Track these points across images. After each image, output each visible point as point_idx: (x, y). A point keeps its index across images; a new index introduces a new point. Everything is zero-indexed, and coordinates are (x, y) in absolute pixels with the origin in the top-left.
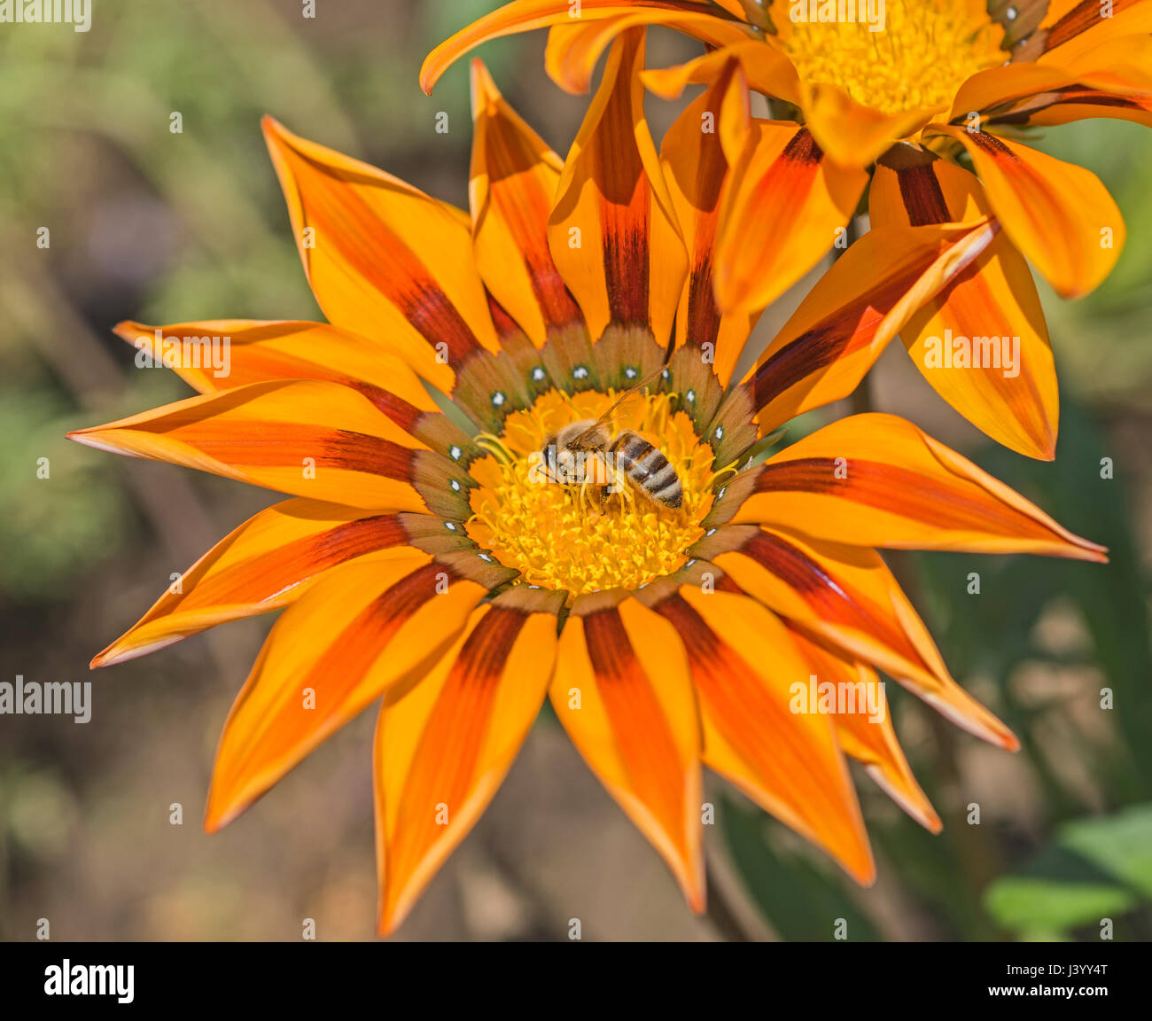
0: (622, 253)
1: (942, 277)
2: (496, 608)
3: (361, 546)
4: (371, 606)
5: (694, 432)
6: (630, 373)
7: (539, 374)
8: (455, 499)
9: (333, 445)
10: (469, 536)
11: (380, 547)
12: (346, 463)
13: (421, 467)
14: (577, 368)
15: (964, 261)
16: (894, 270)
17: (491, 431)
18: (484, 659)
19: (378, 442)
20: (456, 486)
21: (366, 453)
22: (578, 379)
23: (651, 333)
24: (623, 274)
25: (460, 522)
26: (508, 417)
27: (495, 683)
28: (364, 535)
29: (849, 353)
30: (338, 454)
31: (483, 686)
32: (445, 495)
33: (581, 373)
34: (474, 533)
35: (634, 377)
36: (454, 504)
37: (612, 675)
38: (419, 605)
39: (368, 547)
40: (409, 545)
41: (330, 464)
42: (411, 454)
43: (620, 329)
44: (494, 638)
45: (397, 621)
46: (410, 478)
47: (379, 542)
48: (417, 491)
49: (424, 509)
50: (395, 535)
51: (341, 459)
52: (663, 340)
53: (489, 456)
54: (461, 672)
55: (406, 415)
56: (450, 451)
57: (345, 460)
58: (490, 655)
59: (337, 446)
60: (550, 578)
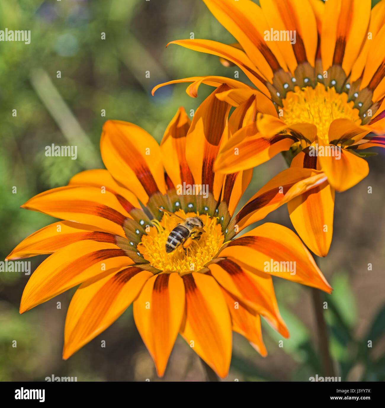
0: (208, 165)
2: (134, 267)
3: (100, 239)
5: (221, 231)
6: (206, 209)
7: (177, 204)
8: (136, 236)
9: (99, 209)
10: (137, 249)
11: (106, 242)
13: (126, 222)
14: (190, 204)
16: (288, 184)
17: (157, 219)
18: (123, 277)
19: (115, 211)
20: (138, 232)
21: (109, 214)
22: (189, 208)
23: (213, 196)
24: (207, 173)
25: (136, 244)
27: (123, 285)
30: (100, 212)
31: (120, 284)
32: (133, 233)
33: (191, 206)
34: (139, 248)
35: (207, 210)
36: (136, 239)
38: (109, 257)
39: (102, 240)
40: (116, 244)
41: (97, 214)
42: (125, 218)
44: (129, 273)
45: (100, 259)
46: (122, 225)
47: (106, 240)
48: (123, 229)
49: (124, 236)
50: (112, 240)
51: (100, 213)
52: (217, 198)
53: (154, 227)
54: (114, 279)
55: (129, 207)
56: (140, 221)
57: (102, 214)
58: (126, 276)
59: (101, 209)
60: (160, 267)
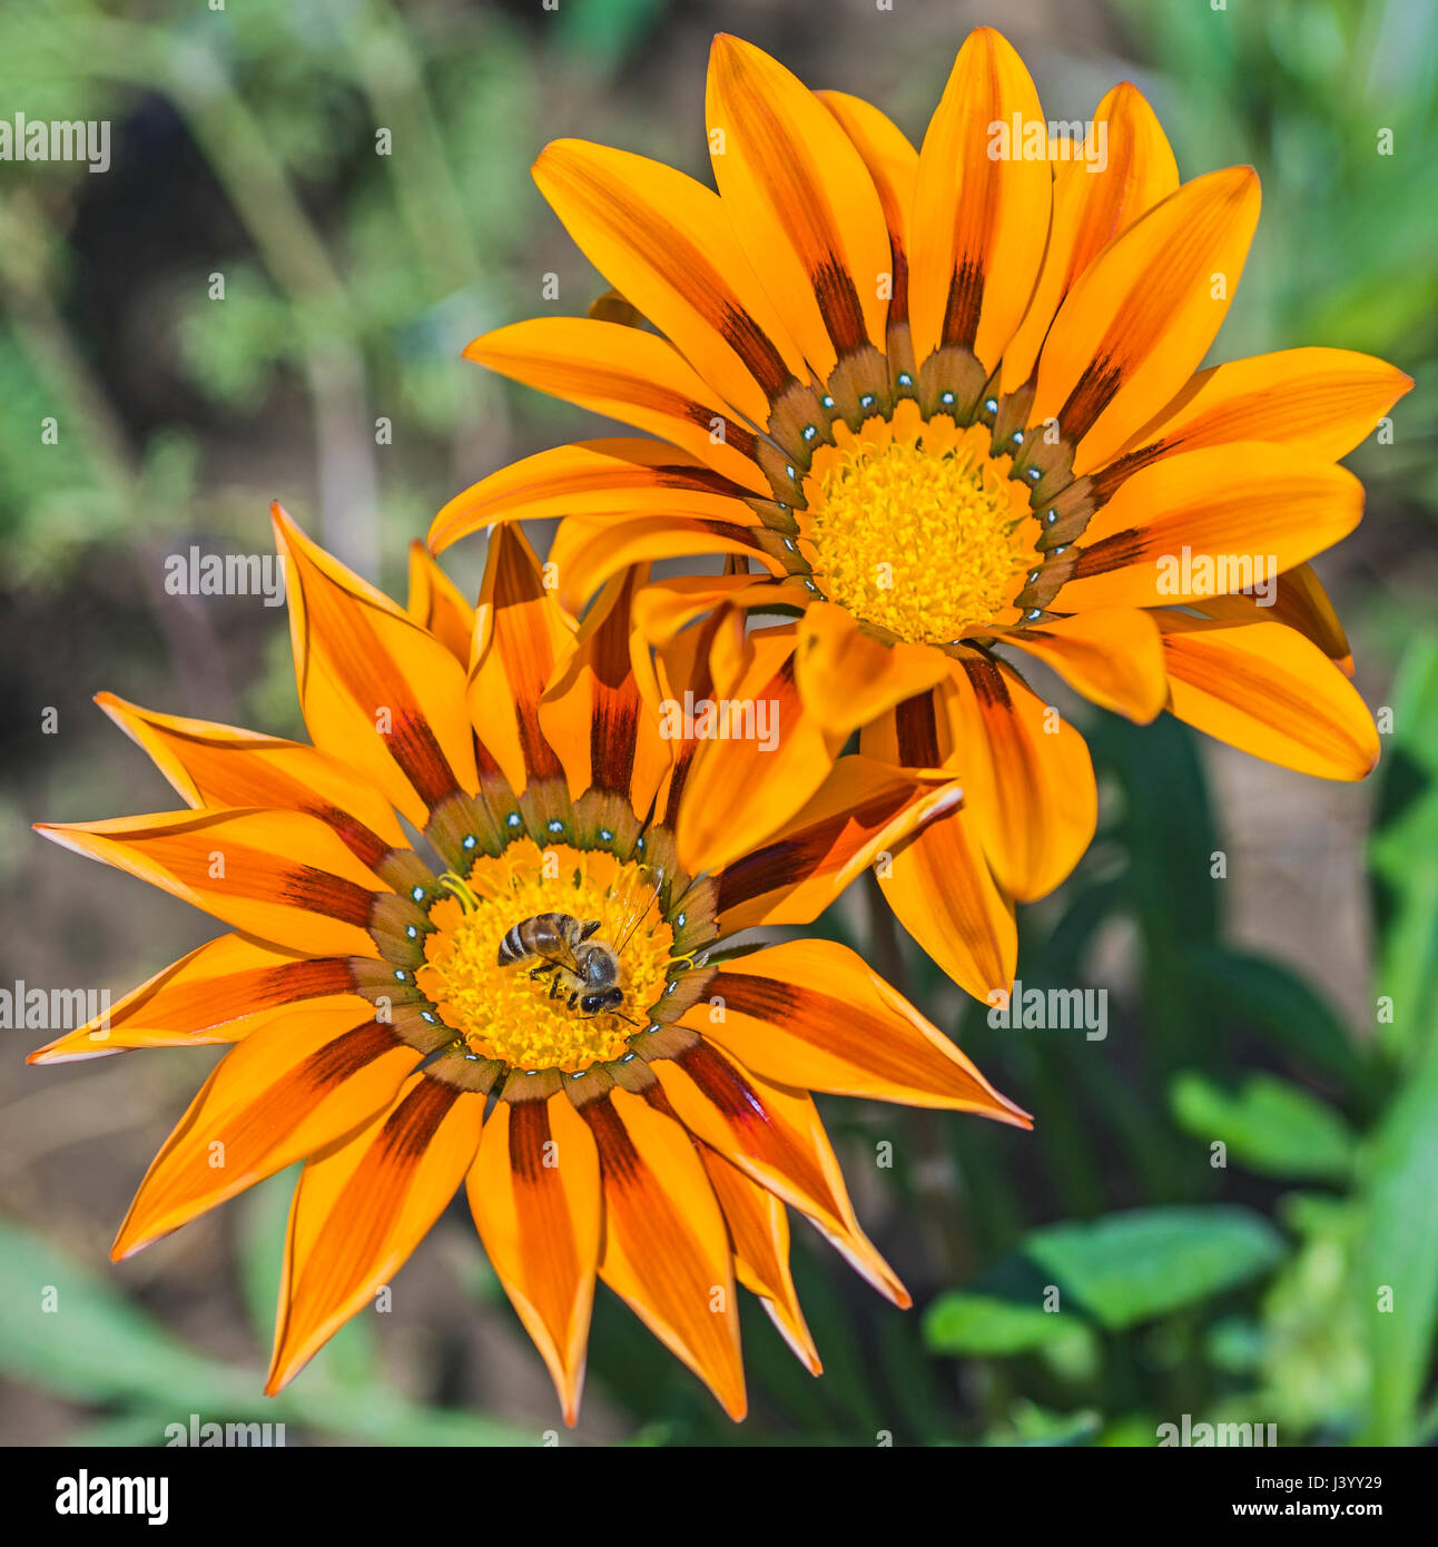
0: (610, 728)
1: (917, 818)
2: (430, 1080)
3: (308, 989)
4: (307, 1061)
5: (659, 908)
6: (606, 836)
7: (514, 820)
8: (409, 946)
9: (294, 881)
10: (418, 986)
11: (327, 993)
12: (305, 903)
13: (381, 911)
14: (553, 822)
15: (940, 808)
16: (874, 795)
17: (457, 871)
18: (407, 1137)
19: (339, 882)
20: (412, 933)
21: (326, 894)
22: (552, 831)
23: (630, 805)
24: (608, 748)
25: (411, 971)
26: (477, 860)
27: (414, 1164)
28: (312, 979)
29: (818, 875)
30: (299, 892)
31: (403, 1164)
32: (400, 942)
33: (556, 827)
34: (424, 982)
35: (608, 840)
36: (407, 950)
37: (529, 1176)
38: (353, 1069)
39: (314, 990)
40: (355, 994)
41: (289, 901)
42: (372, 897)
43: (601, 796)
44: (422, 1113)
45: (329, 1083)
46: (365, 922)
47: (326, 987)
48: (372, 937)
49: (377, 956)
50: (343, 981)
51: (300, 897)
52: (641, 815)
53: (452, 897)
54: (383, 1145)
55: (372, 850)
56: (413, 891)
57: (305, 899)
58: (415, 1132)
59: (298, 883)
60: (491, 1039)
